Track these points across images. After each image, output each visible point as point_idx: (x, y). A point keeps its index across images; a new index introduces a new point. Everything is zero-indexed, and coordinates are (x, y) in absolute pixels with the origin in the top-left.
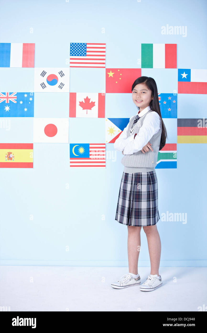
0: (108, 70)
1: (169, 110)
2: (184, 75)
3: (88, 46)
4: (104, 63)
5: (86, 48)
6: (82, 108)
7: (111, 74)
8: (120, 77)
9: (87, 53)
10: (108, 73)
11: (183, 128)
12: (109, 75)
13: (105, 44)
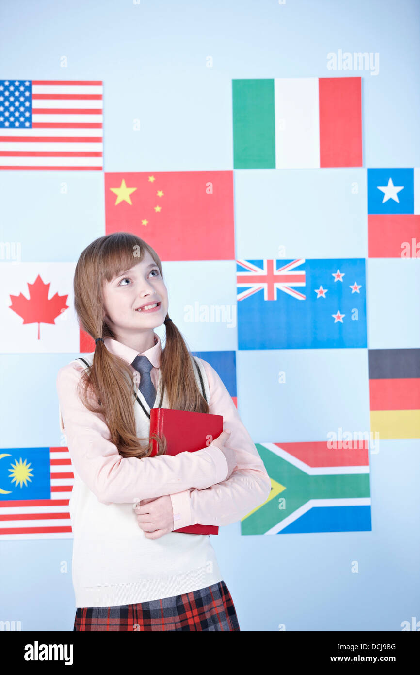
0: (112, 180)
1: (338, 317)
2: (391, 191)
3: (36, 90)
4: (97, 154)
5: (29, 99)
6: (21, 320)
7: (124, 193)
8: (158, 202)
9: (36, 118)
10: (114, 190)
11: (388, 382)
12: (115, 197)
13: (99, 83)
